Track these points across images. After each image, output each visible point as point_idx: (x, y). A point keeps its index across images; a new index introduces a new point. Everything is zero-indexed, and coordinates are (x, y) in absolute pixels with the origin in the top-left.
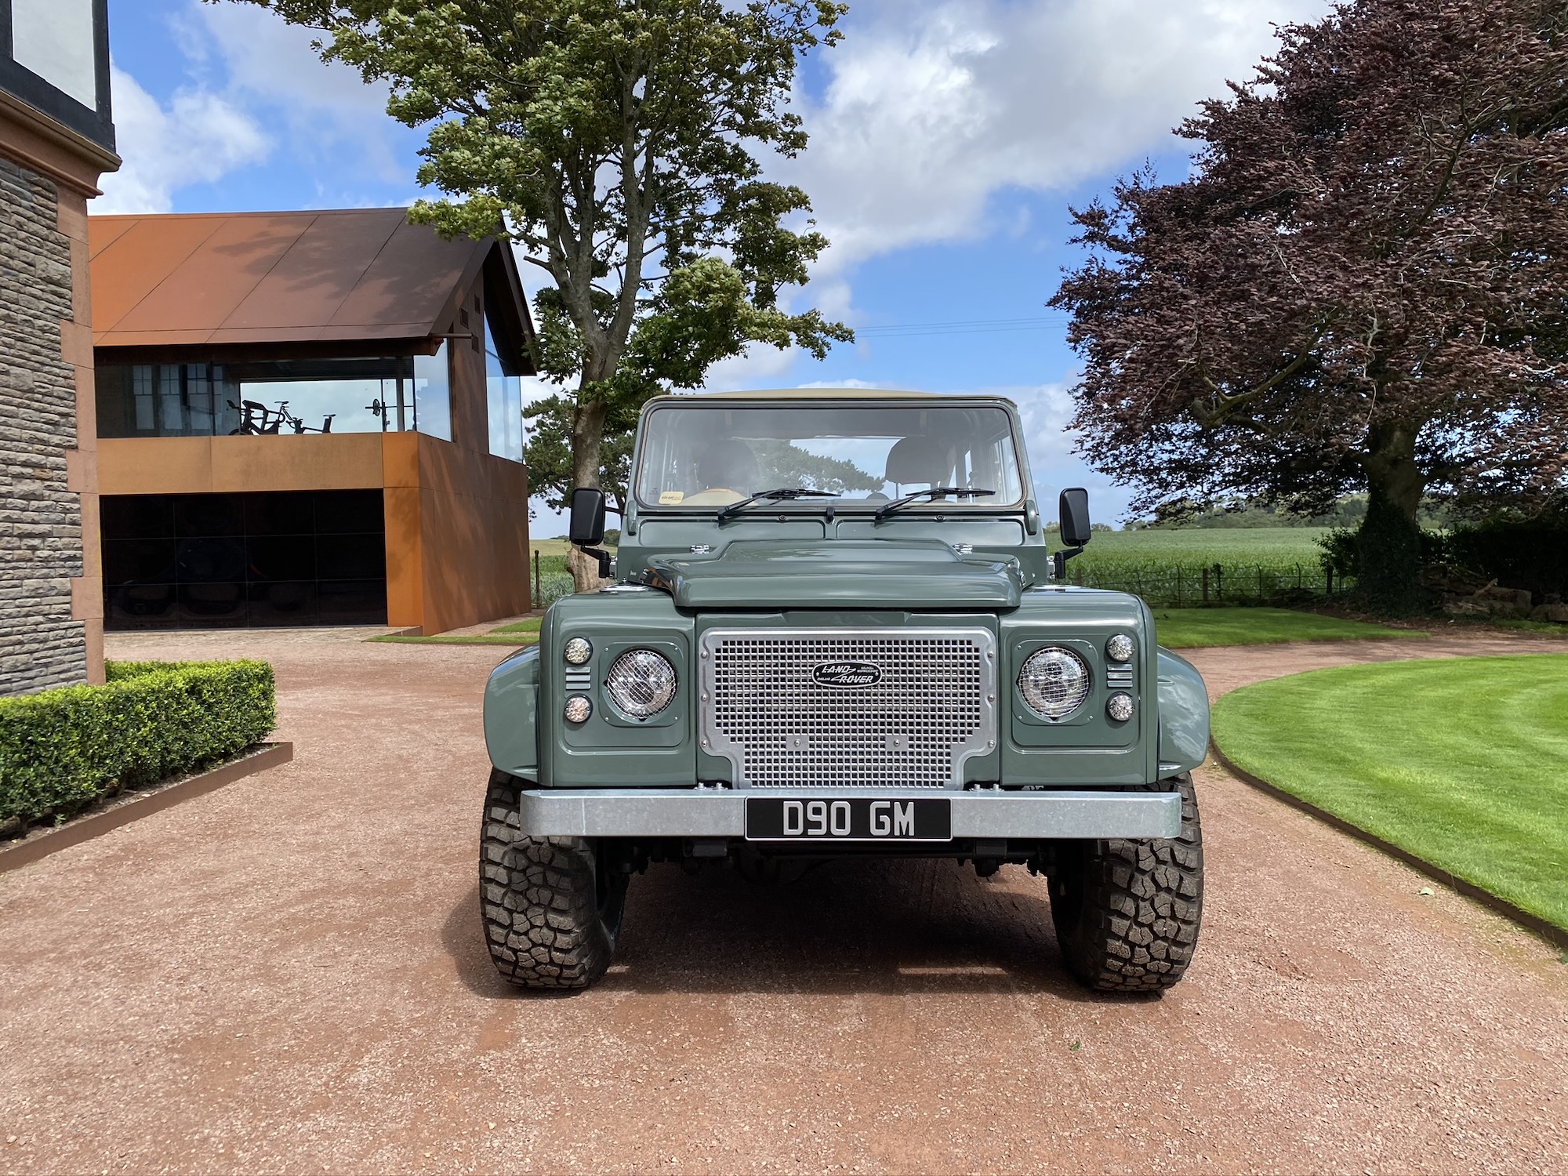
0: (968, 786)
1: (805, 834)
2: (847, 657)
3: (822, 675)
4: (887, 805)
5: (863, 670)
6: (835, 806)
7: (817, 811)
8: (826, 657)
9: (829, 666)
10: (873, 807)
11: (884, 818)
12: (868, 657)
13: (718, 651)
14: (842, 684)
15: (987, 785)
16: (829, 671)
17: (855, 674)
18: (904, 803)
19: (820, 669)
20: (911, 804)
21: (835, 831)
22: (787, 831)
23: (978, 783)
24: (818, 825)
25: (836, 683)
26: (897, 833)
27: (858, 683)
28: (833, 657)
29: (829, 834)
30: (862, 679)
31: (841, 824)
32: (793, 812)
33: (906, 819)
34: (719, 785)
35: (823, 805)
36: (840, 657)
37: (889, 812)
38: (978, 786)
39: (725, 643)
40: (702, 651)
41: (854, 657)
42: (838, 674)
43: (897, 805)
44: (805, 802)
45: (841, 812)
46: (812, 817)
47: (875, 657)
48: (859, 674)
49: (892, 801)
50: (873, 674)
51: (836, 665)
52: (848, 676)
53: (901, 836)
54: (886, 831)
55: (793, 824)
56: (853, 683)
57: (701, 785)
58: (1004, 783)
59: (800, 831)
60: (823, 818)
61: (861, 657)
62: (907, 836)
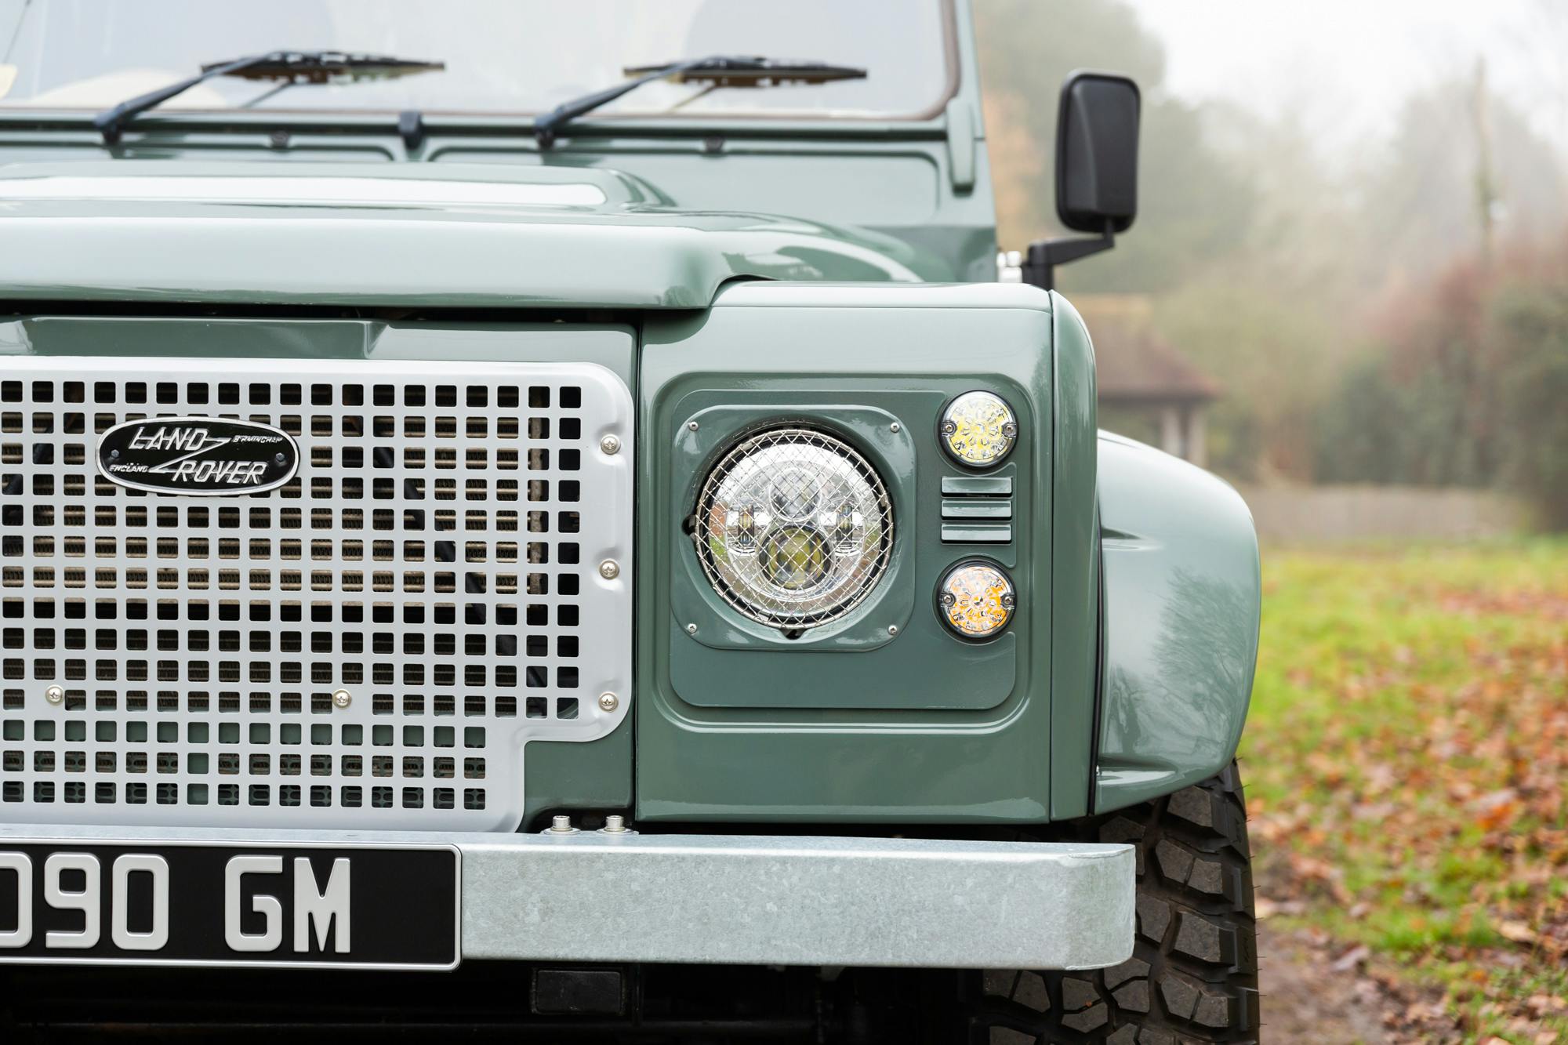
0: (536, 823)
1: (36, 946)
4: (273, 864)
6: (123, 866)
7: (73, 880)
10: (234, 869)
11: (267, 904)
15: (588, 819)
18: (322, 861)
20: (342, 869)
21: (123, 937)
23: (561, 811)
24: (74, 920)
26: (301, 944)
29: (104, 945)
31: (140, 921)
33: (327, 906)
35: (90, 865)
37: (281, 886)
38: (561, 821)
43: (304, 865)
44: (39, 853)
45: (140, 882)
46: (57, 898)
49: (289, 854)
53: (313, 953)
54: (271, 940)
58: (647, 810)
59: (22, 935)
60: (88, 901)
62: (330, 953)
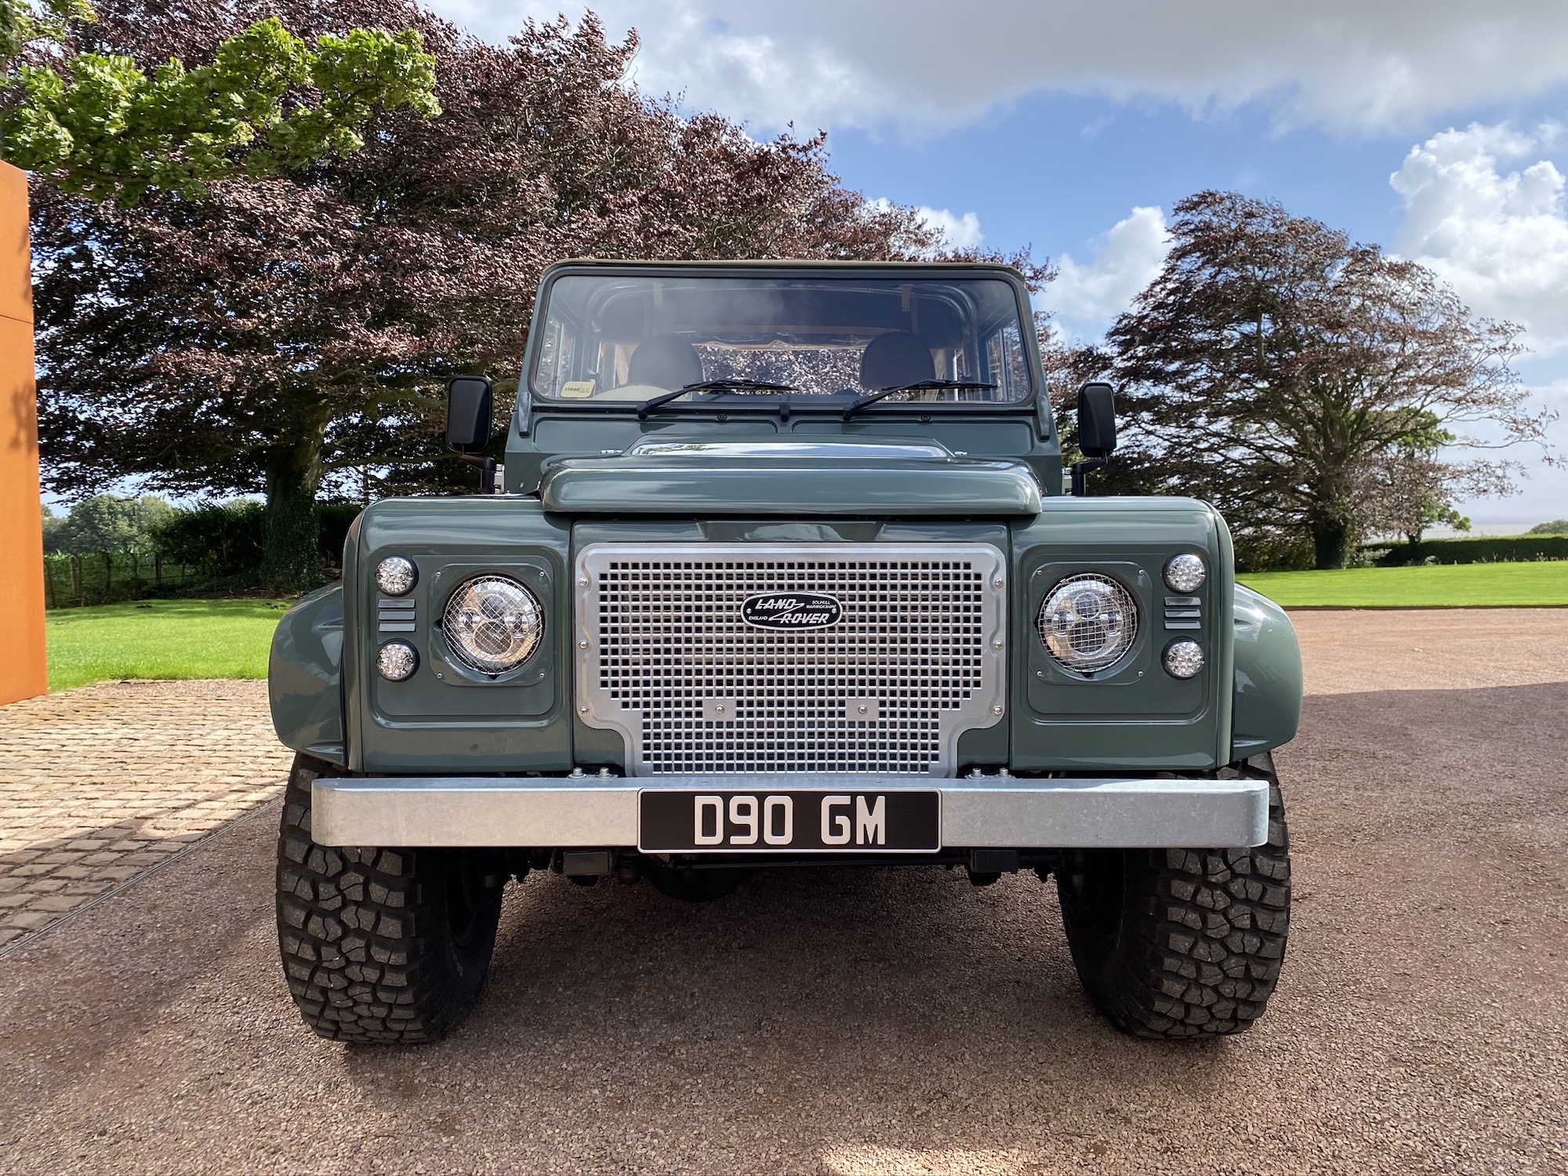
0: (963, 771)
1: (725, 843)
2: (791, 587)
3: (755, 612)
4: (846, 800)
5: (815, 605)
6: (769, 802)
7: (744, 810)
8: (760, 587)
9: (766, 600)
10: (826, 803)
11: (842, 820)
12: (822, 587)
13: (603, 577)
14: (785, 625)
15: (991, 769)
16: (767, 606)
17: (803, 610)
18: (871, 798)
19: (752, 604)
20: (881, 800)
21: (769, 838)
22: (699, 839)
23: (977, 766)
24: (745, 830)
25: (776, 623)
26: (860, 840)
27: (807, 624)
28: (771, 587)
29: (761, 842)
30: (813, 618)
31: (778, 830)
32: (709, 810)
33: (873, 821)
34: (604, 771)
35: (753, 802)
36: (781, 587)
37: (850, 811)
38: (977, 771)
39: (614, 566)
40: (580, 578)
41: (801, 587)
42: (778, 611)
43: (861, 800)
44: (727, 797)
45: (778, 810)
46: (736, 819)
47: (832, 587)
48: (808, 612)
49: (854, 795)
50: (829, 611)
51: (777, 598)
52: (793, 613)
53: (866, 845)
54: (845, 838)
55: (709, 830)
56: (800, 624)
57: (578, 771)
58: (1015, 765)
59: (718, 839)
60: (752, 820)
61: (811, 587)
62: (875, 845)
